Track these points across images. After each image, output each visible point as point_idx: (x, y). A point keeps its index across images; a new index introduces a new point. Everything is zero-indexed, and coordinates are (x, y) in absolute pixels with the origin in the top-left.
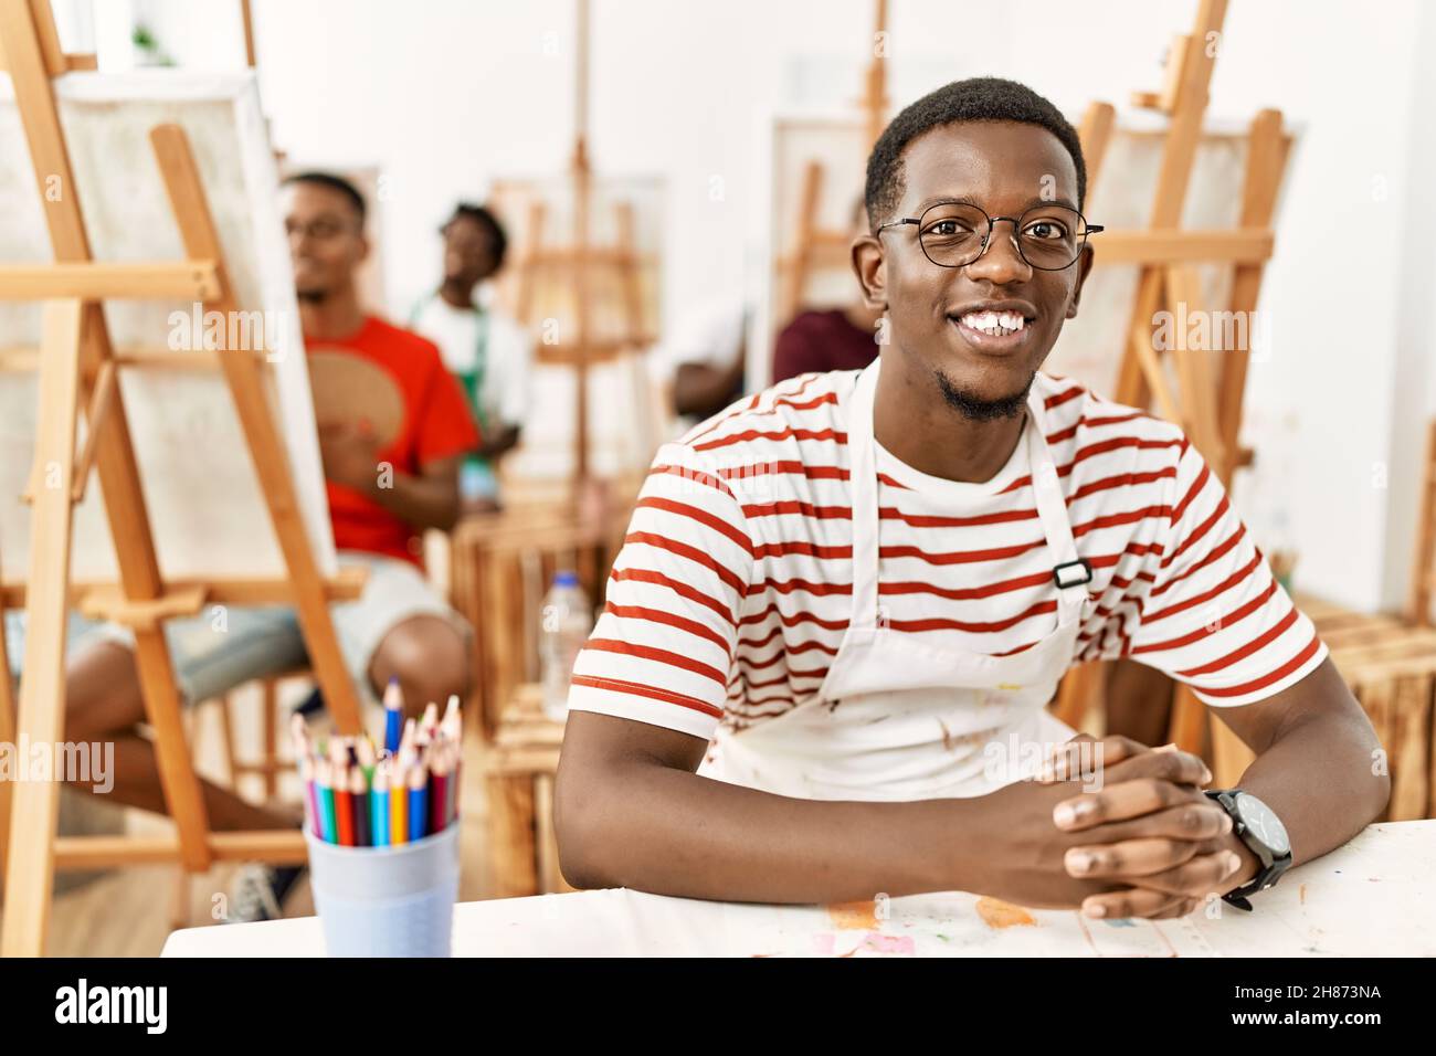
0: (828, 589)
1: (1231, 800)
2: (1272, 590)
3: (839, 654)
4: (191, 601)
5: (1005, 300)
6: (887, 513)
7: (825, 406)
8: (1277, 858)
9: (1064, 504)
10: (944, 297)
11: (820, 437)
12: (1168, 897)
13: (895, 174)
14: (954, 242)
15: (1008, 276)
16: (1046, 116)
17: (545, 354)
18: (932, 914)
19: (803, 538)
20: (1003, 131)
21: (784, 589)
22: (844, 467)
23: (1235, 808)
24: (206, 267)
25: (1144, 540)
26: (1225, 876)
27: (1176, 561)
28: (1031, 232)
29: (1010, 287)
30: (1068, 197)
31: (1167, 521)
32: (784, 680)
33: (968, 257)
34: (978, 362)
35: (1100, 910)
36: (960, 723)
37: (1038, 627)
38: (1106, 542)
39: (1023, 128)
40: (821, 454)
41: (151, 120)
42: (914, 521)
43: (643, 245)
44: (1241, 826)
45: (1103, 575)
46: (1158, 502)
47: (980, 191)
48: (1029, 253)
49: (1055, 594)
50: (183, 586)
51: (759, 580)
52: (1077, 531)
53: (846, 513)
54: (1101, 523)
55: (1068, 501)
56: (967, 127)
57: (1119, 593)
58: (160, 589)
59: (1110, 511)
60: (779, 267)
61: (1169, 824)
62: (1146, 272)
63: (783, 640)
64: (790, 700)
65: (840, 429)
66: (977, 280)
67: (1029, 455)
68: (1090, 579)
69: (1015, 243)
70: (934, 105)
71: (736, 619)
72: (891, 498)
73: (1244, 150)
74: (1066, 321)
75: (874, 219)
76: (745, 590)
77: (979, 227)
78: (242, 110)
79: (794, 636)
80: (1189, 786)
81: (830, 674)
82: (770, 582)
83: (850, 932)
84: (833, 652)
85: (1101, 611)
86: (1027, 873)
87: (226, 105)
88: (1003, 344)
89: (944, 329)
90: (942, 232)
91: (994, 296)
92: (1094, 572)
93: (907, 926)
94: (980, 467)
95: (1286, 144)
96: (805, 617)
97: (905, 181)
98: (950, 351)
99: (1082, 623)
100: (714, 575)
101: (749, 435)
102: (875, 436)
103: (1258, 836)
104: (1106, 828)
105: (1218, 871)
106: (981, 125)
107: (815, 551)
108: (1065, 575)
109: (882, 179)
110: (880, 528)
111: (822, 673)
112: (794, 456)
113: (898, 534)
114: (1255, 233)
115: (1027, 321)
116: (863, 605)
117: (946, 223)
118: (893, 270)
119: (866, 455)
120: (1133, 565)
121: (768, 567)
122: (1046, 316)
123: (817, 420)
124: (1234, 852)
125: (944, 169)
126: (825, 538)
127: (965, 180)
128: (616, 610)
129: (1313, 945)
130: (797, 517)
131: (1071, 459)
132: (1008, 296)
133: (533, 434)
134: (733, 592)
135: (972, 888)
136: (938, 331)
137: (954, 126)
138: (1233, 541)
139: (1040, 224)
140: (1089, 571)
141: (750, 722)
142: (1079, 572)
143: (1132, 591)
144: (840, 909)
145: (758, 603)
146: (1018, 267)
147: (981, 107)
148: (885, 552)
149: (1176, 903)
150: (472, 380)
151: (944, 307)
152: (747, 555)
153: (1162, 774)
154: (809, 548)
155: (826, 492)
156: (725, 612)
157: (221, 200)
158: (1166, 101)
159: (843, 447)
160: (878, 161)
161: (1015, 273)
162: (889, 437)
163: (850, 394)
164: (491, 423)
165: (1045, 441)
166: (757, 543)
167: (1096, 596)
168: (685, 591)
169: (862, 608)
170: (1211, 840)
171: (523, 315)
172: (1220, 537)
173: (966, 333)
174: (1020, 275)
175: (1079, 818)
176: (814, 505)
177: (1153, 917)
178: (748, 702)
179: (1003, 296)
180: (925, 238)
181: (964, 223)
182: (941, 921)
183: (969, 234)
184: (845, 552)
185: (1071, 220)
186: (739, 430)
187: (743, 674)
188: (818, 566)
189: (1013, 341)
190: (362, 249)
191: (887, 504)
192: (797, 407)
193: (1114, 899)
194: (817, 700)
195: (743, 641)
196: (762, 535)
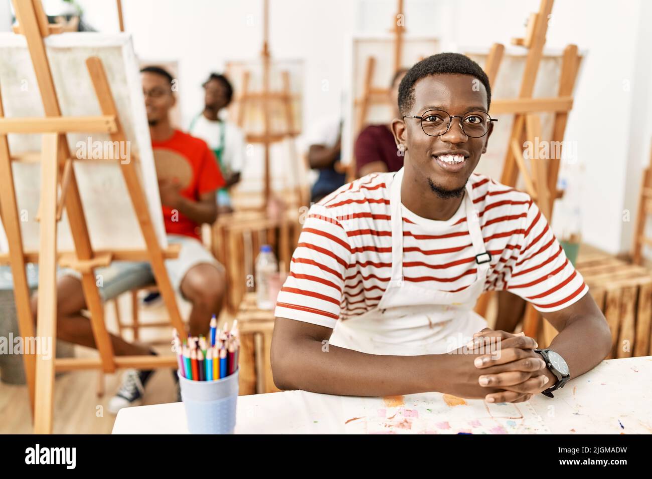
0: (382, 265)
1: (546, 354)
2: (566, 263)
3: (386, 291)
4: (106, 260)
5: (456, 150)
6: (406, 234)
7: (380, 189)
8: (564, 377)
9: (480, 229)
10: (431, 148)
11: (378, 202)
12: (519, 394)
13: (411, 94)
14: (436, 124)
15: (458, 140)
16: (474, 71)
17: (250, 139)
18: (425, 400)
19: (371, 244)
20: (457, 78)
21: (363, 265)
22: (388, 214)
23: (548, 357)
24: (111, 118)
25: (513, 243)
26: (542, 385)
27: (526, 252)
28: (468, 120)
29: (459, 145)
30: (483, 106)
31: (523, 235)
32: (363, 301)
33: (441, 131)
34: (445, 175)
35: (493, 400)
36: (436, 318)
37: (469, 280)
38: (498, 244)
39: (465, 76)
40: (379, 209)
41: (86, 55)
42: (418, 237)
43: (293, 90)
44: (550, 364)
45: (496, 258)
46: (519, 228)
47: (447, 104)
48: (467, 130)
49: (476, 266)
50: (102, 253)
51: (353, 262)
52: (486, 240)
53: (389, 234)
54: (496, 236)
55: (482, 228)
56: (442, 76)
57: (503, 264)
58: (92, 255)
59: (499, 231)
60: (356, 104)
61: (520, 366)
62: (517, 117)
63: (363, 285)
64: (366, 309)
65: (387, 198)
66: (445, 142)
67: (466, 209)
68: (490, 260)
69: (461, 126)
70: (427, 66)
71: (344, 278)
72: (408, 227)
73: (560, 61)
74: (482, 155)
75: (402, 112)
76: (347, 266)
77: (446, 119)
78: (125, 50)
79: (367, 284)
80: (529, 350)
81: (382, 299)
82: (358, 262)
83: (392, 408)
84: (384, 290)
85: (495, 272)
86: (464, 385)
87: (119, 49)
88: (455, 168)
89: (431, 160)
90: (430, 120)
91: (452, 148)
92: (492, 257)
93: (415, 405)
94: (445, 215)
95: (579, 59)
96: (372, 276)
97: (415, 98)
98: (433, 170)
99: (487, 277)
100: (335, 261)
101: (349, 202)
102: (402, 202)
103: (556, 368)
104: (495, 368)
105: (540, 384)
106: (447, 76)
107: (376, 249)
108: (480, 259)
109: (405, 95)
110: (403, 239)
111: (379, 298)
112: (368, 211)
113: (411, 242)
114: (565, 99)
115: (465, 158)
116: (396, 271)
117: (432, 116)
118: (410, 135)
119: (398, 210)
120: (508, 254)
121: (357, 257)
122: (473, 156)
123: (377, 195)
124: (546, 376)
125: (431, 94)
126: (381, 244)
127: (440, 99)
128: (294, 275)
129: (577, 412)
130: (369, 236)
131: (483, 209)
132: (458, 148)
133: (246, 175)
134: (343, 267)
135: (441, 391)
136: (429, 162)
137: (436, 75)
138: (550, 243)
139: (471, 117)
140: (490, 257)
141: (348, 317)
142: (486, 257)
143: (508, 264)
144: (388, 399)
145: (352, 272)
146: (462, 136)
147: (447, 68)
148: (405, 250)
149: (523, 396)
150: (219, 152)
151: (431, 152)
152: (348, 252)
153: (518, 346)
154: (374, 248)
155: (381, 225)
156: (339, 276)
157: (116, 89)
158: (527, 42)
159: (388, 206)
160: (403, 88)
161: (461, 139)
162: (408, 202)
163: (391, 183)
164: (228, 171)
165: (472, 203)
166: (352, 247)
167: (493, 266)
168: (323, 267)
169: (396, 273)
170: (537, 371)
171: (240, 122)
172: (545, 241)
173: (440, 163)
174: (463, 140)
175: (484, 364)
176: (376, 230)
177: (513, 402)
178: (348, 309)
179: (456, 149)
180: (423, 123)
181: (440, 117)
182: (429, 403)
183: (442, 122)
184: (389, 250)
185: (484, 115)
186: (345, 199)
187: (346, 299)
188: (378, 256)
189: (460, 166)
190: (173, 100)
191: (406, 230)
192: (369, 189)
193: (498, 395)
194: (377, 309)
195: (347, 286)
196: (355, 244)
